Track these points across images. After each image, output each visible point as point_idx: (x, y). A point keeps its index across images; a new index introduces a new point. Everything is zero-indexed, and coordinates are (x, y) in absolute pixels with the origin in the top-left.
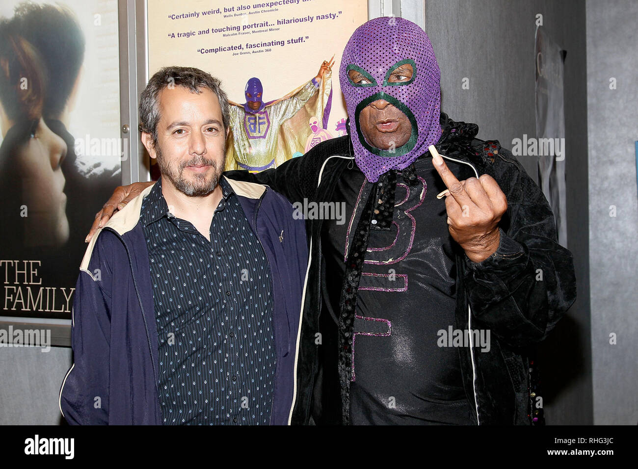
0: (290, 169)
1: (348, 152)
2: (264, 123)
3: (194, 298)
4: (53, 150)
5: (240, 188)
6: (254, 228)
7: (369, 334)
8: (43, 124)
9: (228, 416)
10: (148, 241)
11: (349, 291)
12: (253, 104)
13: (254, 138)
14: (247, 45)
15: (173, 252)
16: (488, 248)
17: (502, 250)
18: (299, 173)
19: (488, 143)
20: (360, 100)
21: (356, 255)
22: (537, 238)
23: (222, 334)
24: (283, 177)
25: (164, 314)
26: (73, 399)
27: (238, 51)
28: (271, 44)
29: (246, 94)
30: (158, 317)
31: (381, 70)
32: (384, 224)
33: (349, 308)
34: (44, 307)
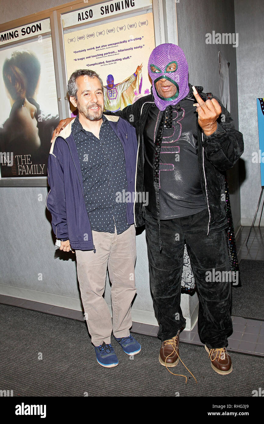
0: (128, 110)
1: (152, 100)
2: (115, 93)
3: (95, 162)
4: (31, 111)
5: (109, 118)
6: (116, 134)
7: (165, 170)
8: (26, 100)
9: (111, 206)
10: (76, 141)
11: (156, 154)
12: (110, 86)
13: (112, 99)
14: (106, 61)
15: (85, 145)
16: (213, 129)
17: (218, 130)
18: (132, 111)
19: (208, 94)
20: (156, 78)
21: (158, 140)
22: (229, 128)
23: (107, 175)
24: (126, 113)
25: (84, 169)
26: (52, 203)
27: (103, 64)
28: (117, 60)
29: (107, 82)
30: (82, 170)
31: (163, 66)
32: (169, 127)
33: (157, 160)
34: (34, 173)
